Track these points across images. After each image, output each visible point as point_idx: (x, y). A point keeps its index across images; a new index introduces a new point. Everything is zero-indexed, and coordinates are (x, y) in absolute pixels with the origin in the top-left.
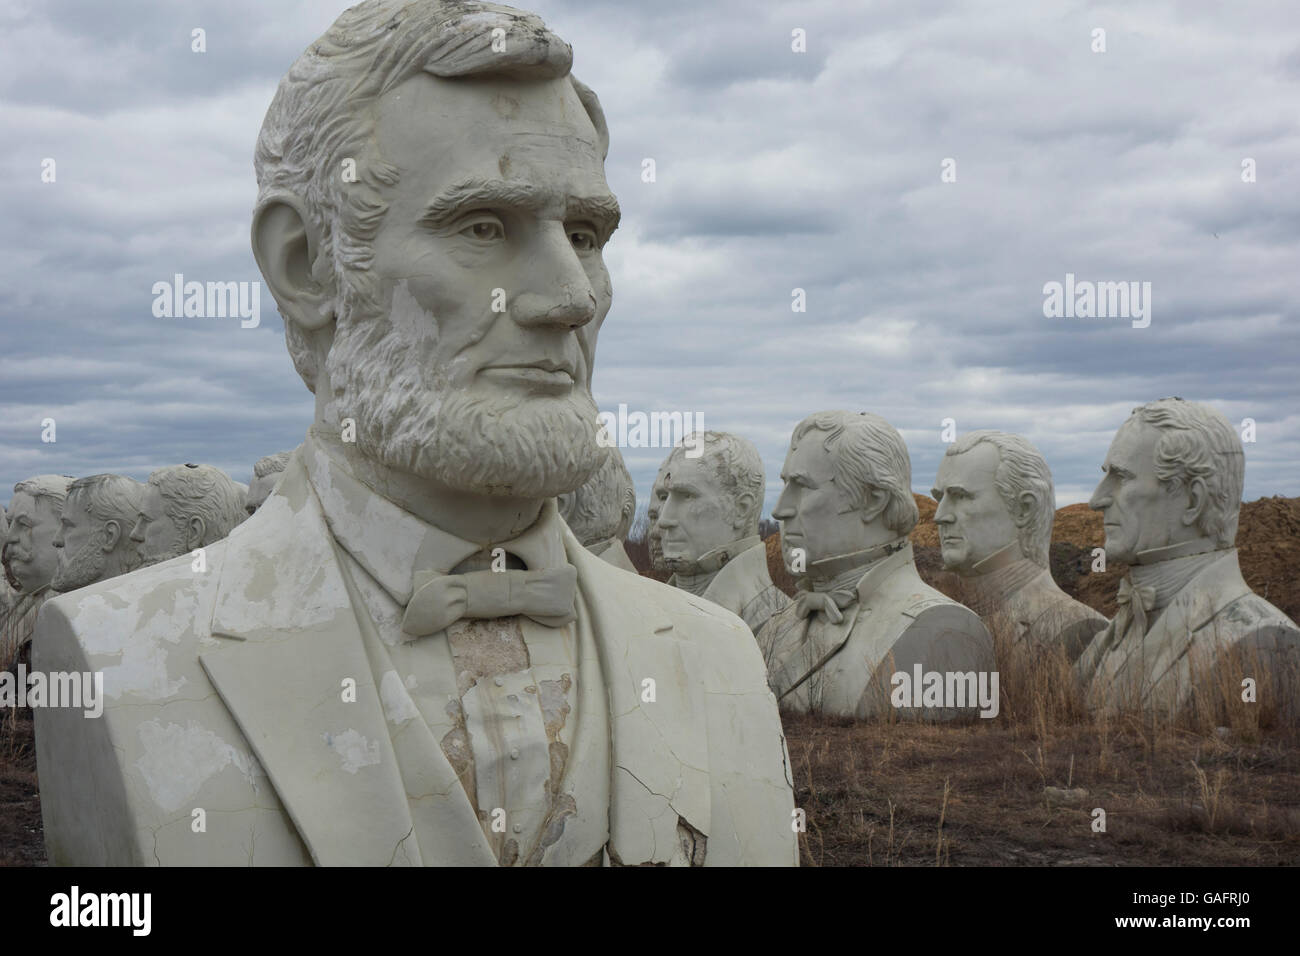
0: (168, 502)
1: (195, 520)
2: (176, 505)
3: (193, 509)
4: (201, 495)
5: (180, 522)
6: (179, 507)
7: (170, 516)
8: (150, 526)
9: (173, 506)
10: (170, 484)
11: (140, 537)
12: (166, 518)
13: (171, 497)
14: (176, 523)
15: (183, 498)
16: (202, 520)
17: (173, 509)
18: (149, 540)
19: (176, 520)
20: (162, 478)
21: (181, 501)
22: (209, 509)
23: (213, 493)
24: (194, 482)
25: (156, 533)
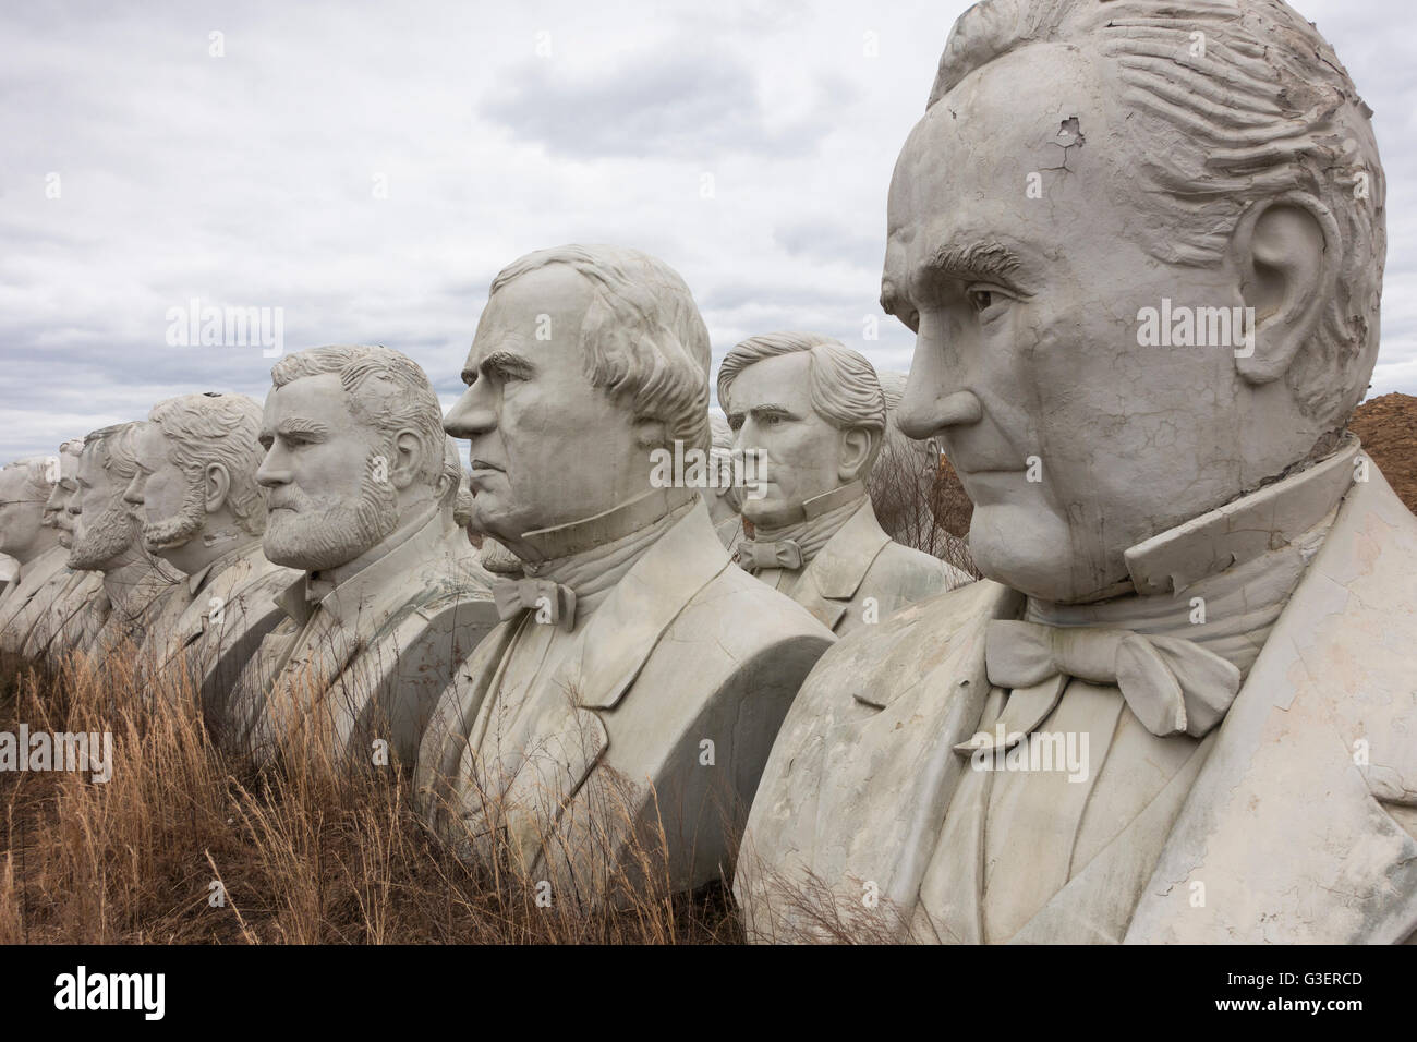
0: (174, 444)
1: (213, 470)
2: (185, 448)
3: (211, 452)
4: (224, 433)
5: (191, 472)
6: (189, 452)
7: (176, 464)
8: (150, 480)
9: (181, 450)
10: (176, 420)
11: (138, 496)
12: (170, 467)
13: (176, 437)
14: (186, 474)
15: (196, 438)
16: (223, 468)
17: (180, 455)
18: (149, 501)
19: (186, 470)
20: (166, 412)
21: (191, 442)
22: (234, 452)
23: (240, 430)
24: (211, 414)
25: (158, 489)
